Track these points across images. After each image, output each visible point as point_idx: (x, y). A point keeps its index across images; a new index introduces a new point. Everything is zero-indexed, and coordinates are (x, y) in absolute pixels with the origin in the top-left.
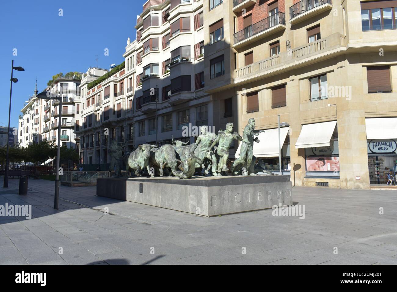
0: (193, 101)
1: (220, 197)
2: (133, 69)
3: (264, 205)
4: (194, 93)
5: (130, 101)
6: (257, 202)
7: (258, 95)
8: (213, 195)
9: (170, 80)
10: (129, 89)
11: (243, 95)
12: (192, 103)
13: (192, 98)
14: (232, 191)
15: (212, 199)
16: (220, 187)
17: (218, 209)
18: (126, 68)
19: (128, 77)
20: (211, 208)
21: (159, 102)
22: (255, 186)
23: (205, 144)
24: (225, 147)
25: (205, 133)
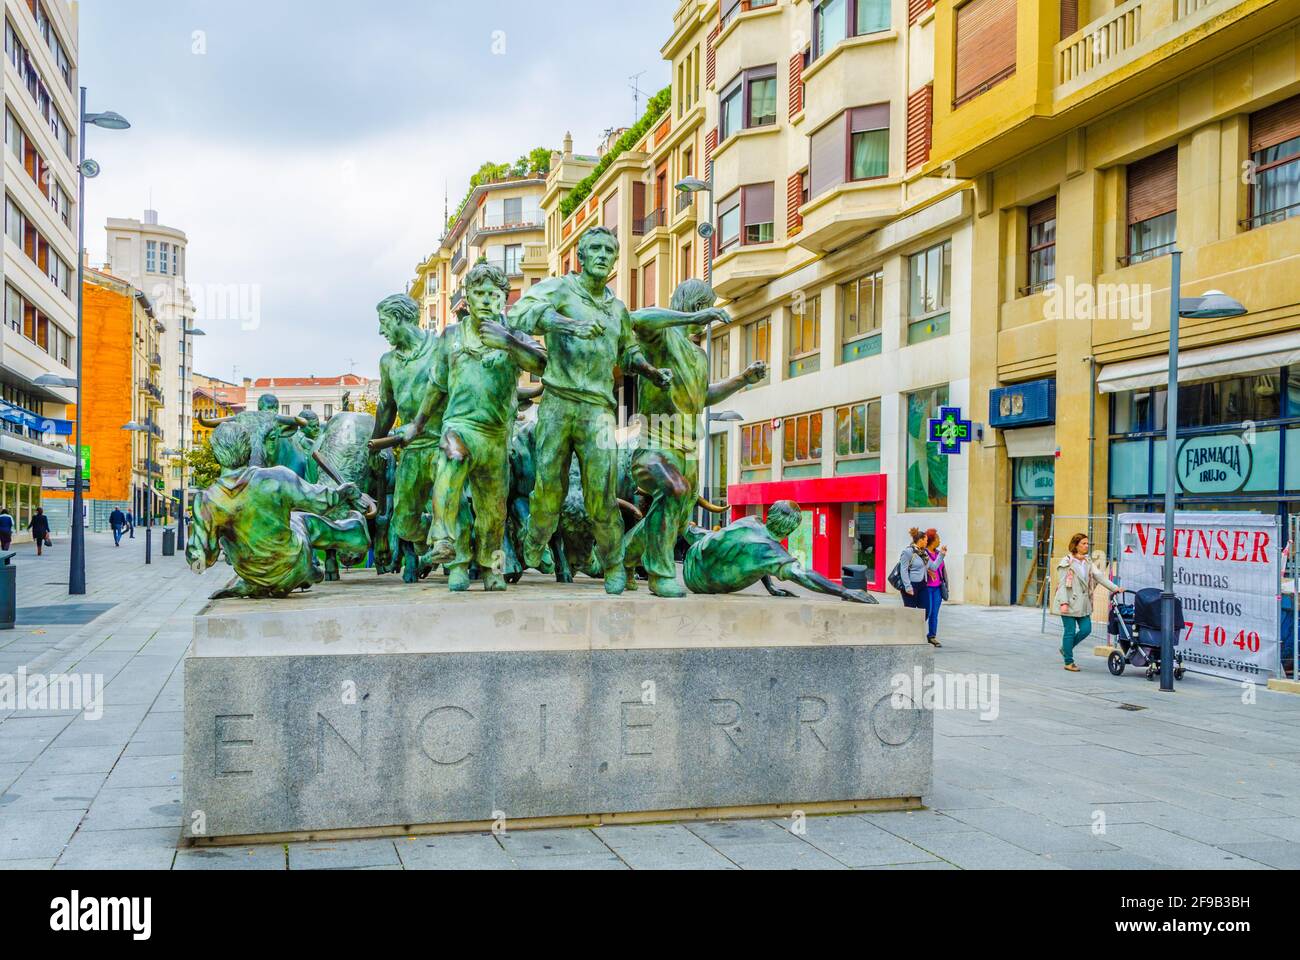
1: (291, 722)
2: (694, 107)
3: (673, 788)
4: (903, 185)
5: (687, 248)
6: (610, 764)
7: (1176, 165)
8: (232, 711)
9: (807, 135)
10: (683, 200)
11: (1104, 171)
12: (890, 238)
13: (893, 213)
14: (396, 692)
15: (218, 733)
16: (293, 660)
17: (271, 795)
18: (673, 109)
19: (678, 147)
20: (212, 788)
21: (776, 244)
22: (595, 666)
23: (403, 401)
24: (469, 419)
25: (402, 339)
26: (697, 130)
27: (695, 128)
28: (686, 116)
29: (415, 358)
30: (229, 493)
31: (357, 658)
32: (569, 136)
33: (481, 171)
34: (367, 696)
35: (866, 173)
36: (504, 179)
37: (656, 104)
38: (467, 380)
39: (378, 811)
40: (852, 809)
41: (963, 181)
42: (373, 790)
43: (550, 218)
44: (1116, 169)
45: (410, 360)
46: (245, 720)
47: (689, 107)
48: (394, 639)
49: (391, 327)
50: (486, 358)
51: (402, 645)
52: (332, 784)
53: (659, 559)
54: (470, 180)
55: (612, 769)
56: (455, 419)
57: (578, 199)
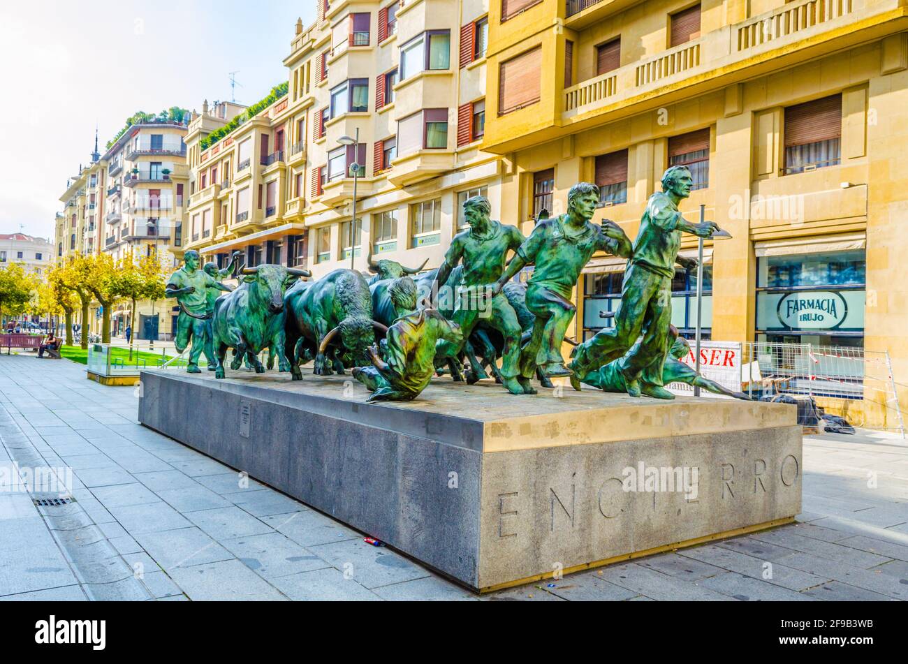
0: (450, 176)
1: (537, 496)
2: (306, 96)
3: (707, 522)
4: (456, 155)
5: (298, 176)
6: (682, 510)
7: (627, 159)
8: (507, 491)
9: (396, 120)
10: (297, 147)
11: (584, 159)
12: (449, 181)
13: (450, 168)
14: (590, 470)
15: (500, 507)
16: (539, 451)
17: (526, 550)
18: (290, 95)
19: (293, 117)
20: (495, 549)
21: (367, 179)
22: (676, 446)
23: (477, 266)
24: (557, 282)
25: (482, 226)
26: (308, 109)
27: (307, 108)
28: (299, 100)
29: (490, 239)
30: (415, 327)
31: (569, 448)
32: (206, 102)
33: (135, 116)
34: (574, 474)
35: (433, 145)
36: (151, 123)
37: (277, 91)
38: (563, 257)
39: (579, 555)
40: (771, 526)
41: (497, 155)
42: (576, 540)
43: (191, 149)
44: (590, 159)
45: (486, 240)
46: (512, 497)
47: (301, 95)
48: (585, 434)
49: (477, 218)
50: (580, 243)
51: (588, 437)
52: (557, 539)
53: (657, 375)
54: (126, 120)
55: (683, 514)
56: (546, 282)
57: (214, 140)
